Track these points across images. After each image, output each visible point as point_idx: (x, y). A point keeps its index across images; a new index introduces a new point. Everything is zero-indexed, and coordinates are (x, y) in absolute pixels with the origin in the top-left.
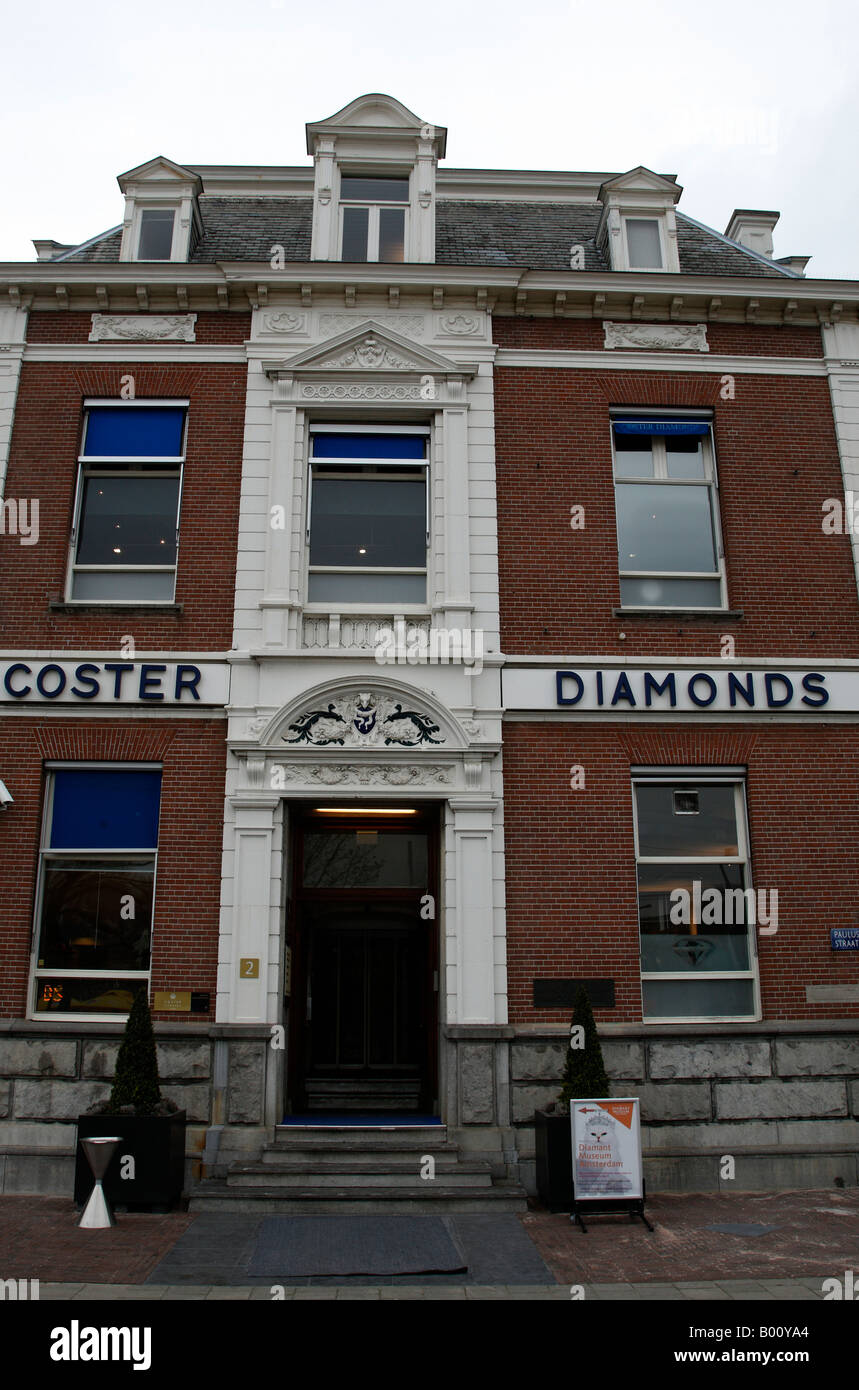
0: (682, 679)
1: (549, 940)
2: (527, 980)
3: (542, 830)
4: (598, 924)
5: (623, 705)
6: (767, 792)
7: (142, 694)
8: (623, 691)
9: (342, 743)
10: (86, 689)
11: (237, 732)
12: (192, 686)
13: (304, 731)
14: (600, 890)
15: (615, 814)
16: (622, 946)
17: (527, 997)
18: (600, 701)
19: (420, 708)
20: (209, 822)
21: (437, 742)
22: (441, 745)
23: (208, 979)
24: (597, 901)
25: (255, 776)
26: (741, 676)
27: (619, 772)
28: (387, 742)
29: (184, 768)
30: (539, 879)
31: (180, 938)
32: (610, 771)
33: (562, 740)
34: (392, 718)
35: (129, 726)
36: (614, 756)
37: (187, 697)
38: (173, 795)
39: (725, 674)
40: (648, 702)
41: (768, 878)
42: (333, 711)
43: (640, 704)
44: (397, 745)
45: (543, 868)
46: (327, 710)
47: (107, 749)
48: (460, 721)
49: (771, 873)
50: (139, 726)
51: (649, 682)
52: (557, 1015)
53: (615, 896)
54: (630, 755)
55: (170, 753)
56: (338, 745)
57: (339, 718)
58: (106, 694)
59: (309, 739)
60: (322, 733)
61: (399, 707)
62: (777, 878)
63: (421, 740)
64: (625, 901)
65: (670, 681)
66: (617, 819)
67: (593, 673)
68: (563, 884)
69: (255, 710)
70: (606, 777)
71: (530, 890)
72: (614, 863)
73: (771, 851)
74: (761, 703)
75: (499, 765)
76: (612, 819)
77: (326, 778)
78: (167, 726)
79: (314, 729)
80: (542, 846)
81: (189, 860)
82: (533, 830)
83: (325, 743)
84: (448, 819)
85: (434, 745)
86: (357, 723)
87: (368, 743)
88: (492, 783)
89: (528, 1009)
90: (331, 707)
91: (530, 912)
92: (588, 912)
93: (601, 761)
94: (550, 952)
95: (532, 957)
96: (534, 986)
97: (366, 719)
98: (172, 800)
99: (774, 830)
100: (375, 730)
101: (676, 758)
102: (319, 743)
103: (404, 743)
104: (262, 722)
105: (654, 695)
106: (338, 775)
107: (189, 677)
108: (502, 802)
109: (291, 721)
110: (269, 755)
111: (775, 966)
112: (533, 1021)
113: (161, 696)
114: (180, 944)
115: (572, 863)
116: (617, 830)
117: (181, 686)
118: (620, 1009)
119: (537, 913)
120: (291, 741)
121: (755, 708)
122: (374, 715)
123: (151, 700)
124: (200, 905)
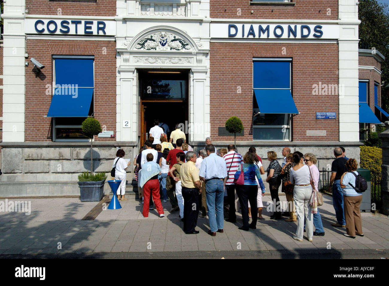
0: (272, 27)
1: (224, 115)
2: (216, 127)
3: (222, 79)
4: (239, 110)
5: (251, 37)
6: (298, 67)
7: (86, 32)
8: (252, 32)
9: (156, 49)
10: (65, 30)
11: (120, 45)
12: (103, 29)
13: (143, 45)
14: (241, 99)
15: (247, 74)
16: (247, 117)
17: (216, 133)
18: (243, 36)
19: (182, 37)
20: (111, 76)
21: (188, 49)
22: (189, 50)
23: (113, 127)
24: (239, 102)
25: (126, 60)
26: (293, 26)
27: (249, 60)
28: (171, 49)
29: (102, 58)
30: (221, 95)
31: (103, 115)
32: (245, 60)
33: (230, 49)
34: (172, 41)
35: (81, 43)
36: (247, 54)
37: (101, 33)
38: (98, 67)
39: (287, 25)
40: (260, 36)
41: (297, 95)
42: (152, 38)
43: (257, 37)
44: (174, 50)
45: (222, 92)
46: (150, 38)
47: (74, 51)
48: (195, 42)
49: (298, 94)
50: (85, 43)
51: (261, 29)
52: (226, 138)
53: (246, 101)
54: (253, 54)
55: (97, 52)
56: (154, 50)
57: (154, 41)
58: (72, 31)
59: (144, 48)
60: (149, 46)
61: (175, 37)
62: (300, 96)
63: (182, 48)
64: (249, 102)
65: (268, 29)
66: (247, 76)
67: (241, 25)
68: (229, 97)
69: (125, 38)
70: (244, 61)
71: (218, 99)
72: (246, 90)
73: (298, 87)
74: (299, 36)
75: (209, 57)
76: (246, 76)
77: (150, 61)
78: (95, 43)
79: (146, 44)
80: (222, 84)
81: (105, 89)
82: (219, 79)
83: (150, 49)
84: (191, 76)
85: (187, 50)
86: (160, 42)
87: (164, 49)
88: (206, 62)
89: (216, 136)
90: (152, 37)
91: (218, 106)
92: (237, 106)
93: (243, 56)
94: (224, 119)
95: (218, 120)
96: (218, 129)
97: (164, 41)
98: (98, 69)
99: (300, 79)
100: (167, 44)
101: (268, 55)
102: (148, 49)
103: (177, 49)
104: (128, 42)
105: (262, 33)
106: (154, 61)
107: (102, 25)
108: (209, 69)
109: (138, 41)
110: (131, 53)
111: (297, 124)
112: (218, 140)
113: (92, 32)
114: (103, 116)
115: (232, 90)
116: (247, 79)
117: (99, 29)
118: (246, 136)
119: (220, 106)
120: (139, 49)
121: (297, 38)
122: (166, 40)
123: (89, 34)
124: (110, 104)
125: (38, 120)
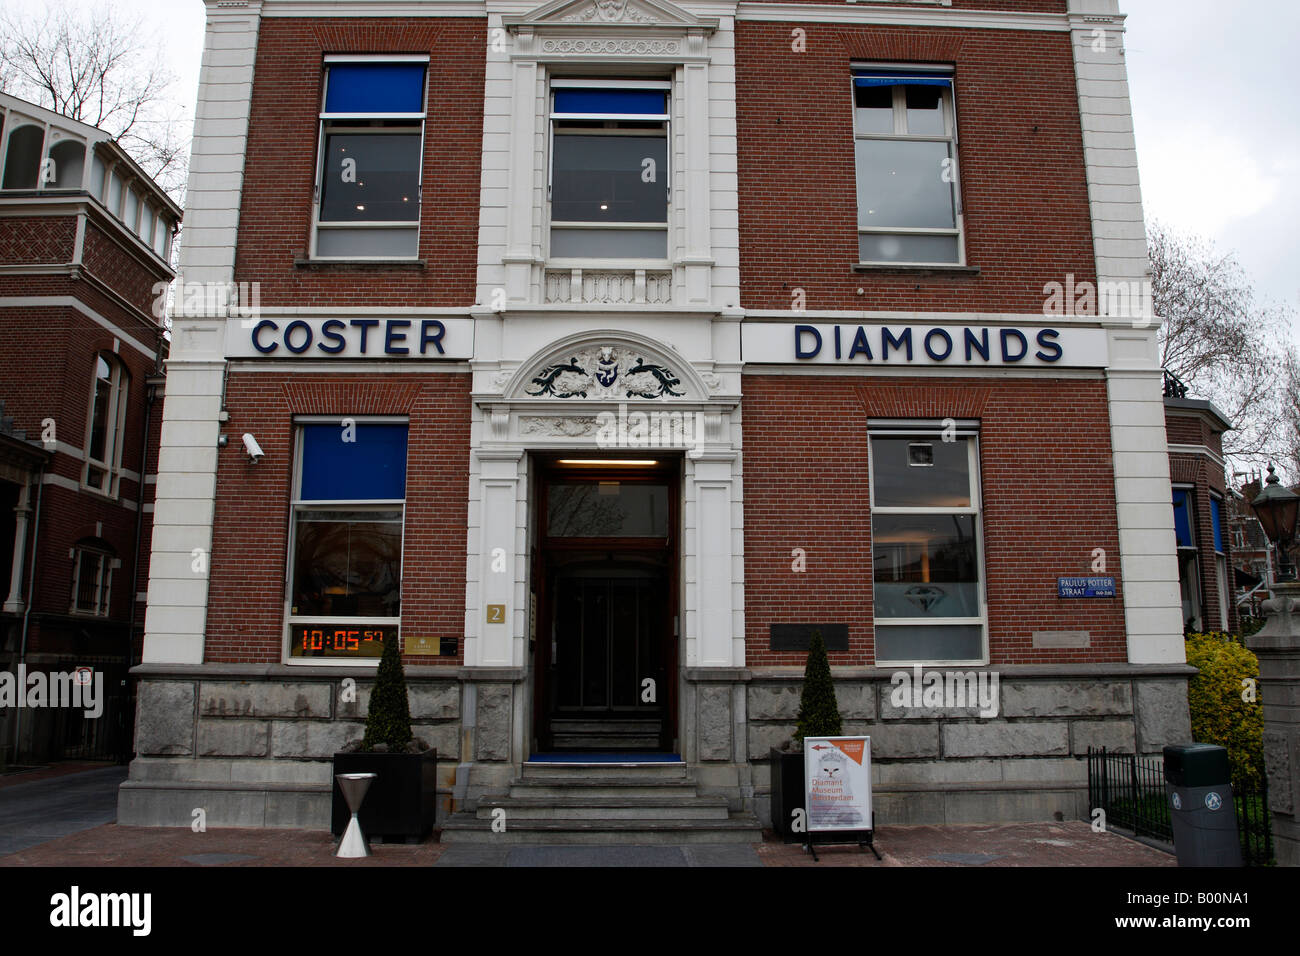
0: (919, 333)
1: (786, 587)
2: (764, 625)
3: (780, 481)
4: (833, 571)
5: (861, 359)
6: (1000, 445)
7: (388, 349)
8: (861, 346)
9: (585, 395)
10: (333, 344)
11: (482, 386)
12: (437, 341)
13: (548, 385)
14: (836, 539)
15: (851, 465)
16: (856, 593)
17: (764, 642)
18: (838, 355)
19: (660, 361)
20: (454, 474)
21: (678, 395)
22: (681, 398)
23: (456, 624)
24: (832, 550)
25: (499, 428)
26: (977, 332)
27: (856, 424)
28: (629, 395)
29: (429, 421)
30: (776, 528)
31: (428, 586)
32: (846, 424)
33: (801, 393)
34: (633, 372)
35: (375, 380)
36: (851, 409)
37: (432, 352)
38: (420, 447)
39: (961, 329)
40: (885, 356)
41: (999, 528)
42: (576, 364)
43: (877, 358)
44: (639, 398)
45: (780, 517)
46: (570, 364)
47: (355, 404)
48: (700, 374)
49: (1002, 523)
50: (386, 381)
51: (887, 337)
52: (793, 658)
53: (850, 544)
54: (866, 408)
55: (416, 406)
56: (581, 397)
57: (581, 372)
58: (352, 350)
59: (552, 392)
60: (565, 387)
61: (640, 361)
62: (1008, 528)
63: (661, 393)
64: (860, 549)
65: (907, 336)
66: (853, 470)
67: (831, 328)
68: (800, 533)
69: (499, 364)
70: (843, 429)
71: (767, 539)
72: (849, 512)
73: (1002, 502)
74: (995, 358)
75: (738, 417)
76: (848, 471)
77: (569, 430)
78: (413, 380)
79: (557, 382)
80: (780, 496)
81: (436, 511)
82: (771, 481)
83: (568, 396)
84: (688, 470)
85: (675, 398)
86: (599, 376)
87: (610, 395)
88: (733, 435)
89: (765, 653)
90: (574, 360)
91: (768, 560)
92: (824, 560)
93: (838, 414)
94: (786, 598)
95: (769, 604)
96: (771, 631)
97: (608, 372)
98: (419, 452)
99: (1006, 482)
100: (616, 383)
101: (912, 411)
102: (562, 396)
103: (646, 396)
104: (506, 376)
105: (890, 349)
106: (581, 427)
107: (434, 333)
108: (741, 453)
109: (535, 374)
110: (513, 407)
111: (1003, 613)
112: (769, 664)
113: (406, 351)
114: (429, 591)
115: (808, 512)
116: (853, 481)
117: (425, 341)
118: (854, 652)
119: (775, 561)
120: (535, 394)
121: (990, 363)
122: (616, 368)
123: (398, 355)
124: (448, 553)
125: (244, 600)
